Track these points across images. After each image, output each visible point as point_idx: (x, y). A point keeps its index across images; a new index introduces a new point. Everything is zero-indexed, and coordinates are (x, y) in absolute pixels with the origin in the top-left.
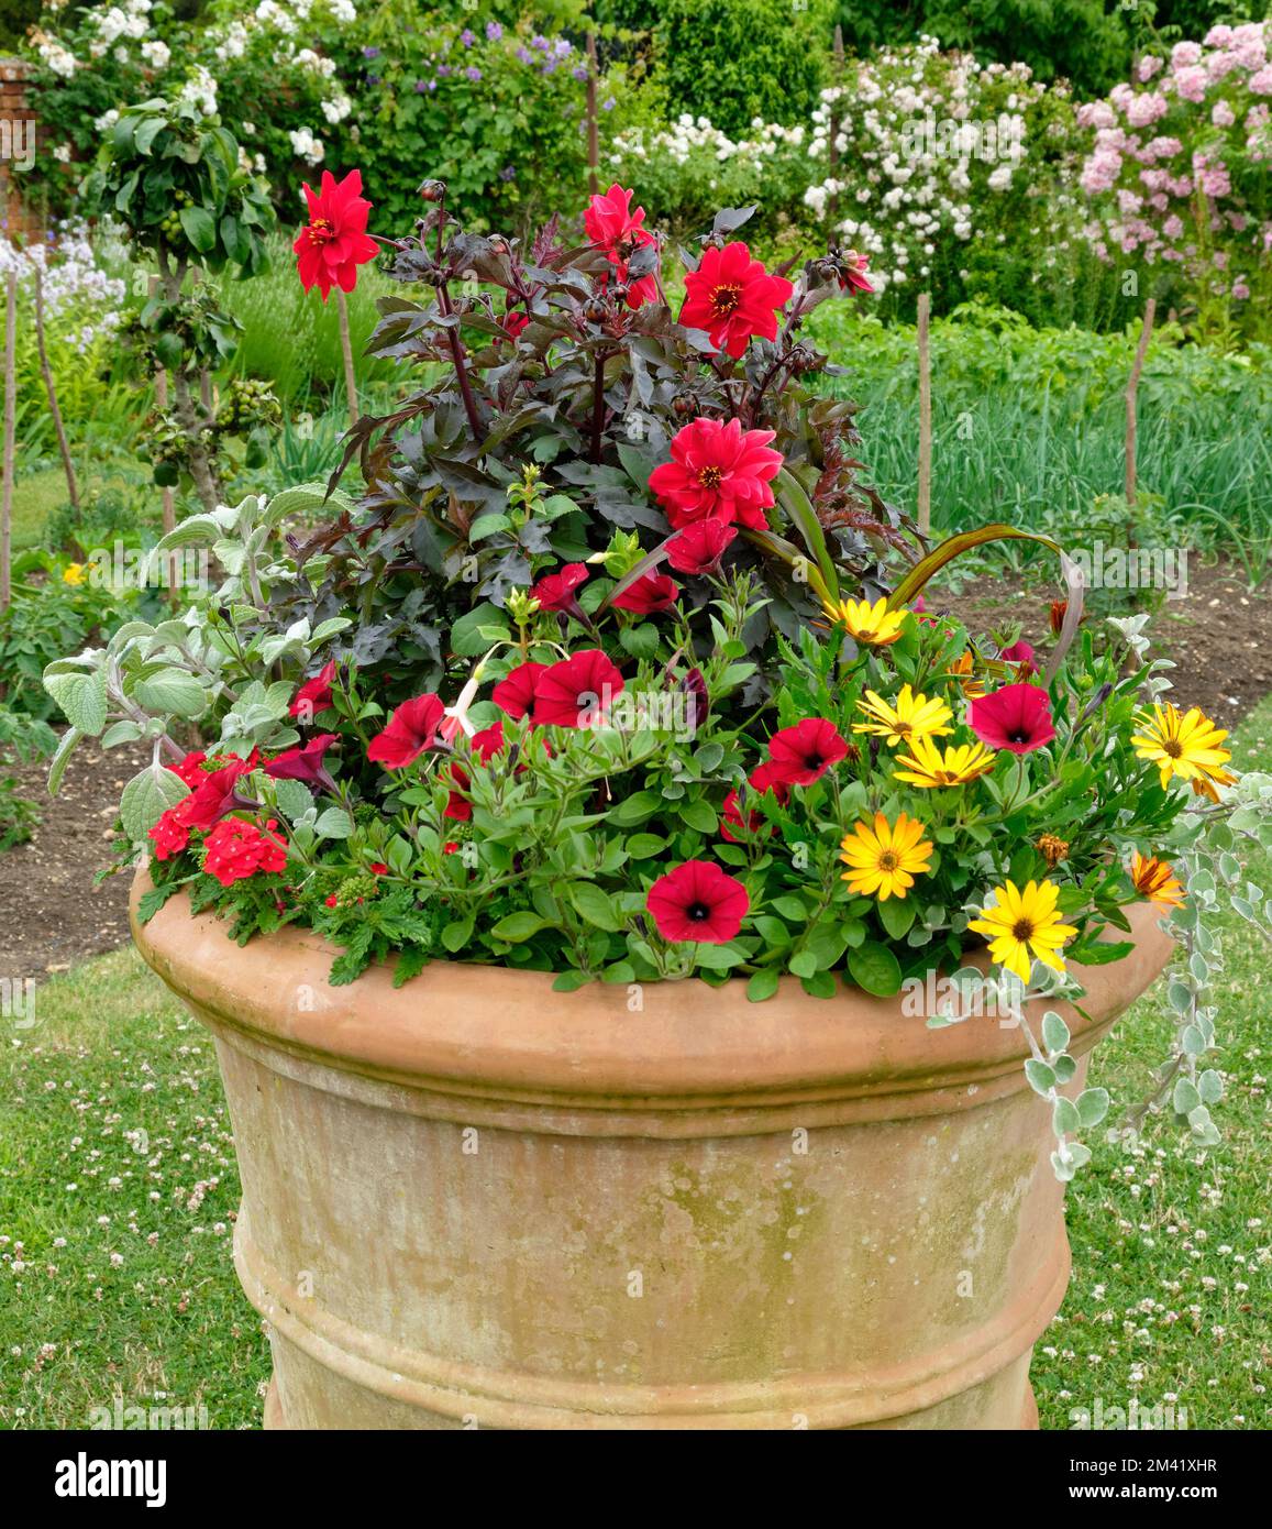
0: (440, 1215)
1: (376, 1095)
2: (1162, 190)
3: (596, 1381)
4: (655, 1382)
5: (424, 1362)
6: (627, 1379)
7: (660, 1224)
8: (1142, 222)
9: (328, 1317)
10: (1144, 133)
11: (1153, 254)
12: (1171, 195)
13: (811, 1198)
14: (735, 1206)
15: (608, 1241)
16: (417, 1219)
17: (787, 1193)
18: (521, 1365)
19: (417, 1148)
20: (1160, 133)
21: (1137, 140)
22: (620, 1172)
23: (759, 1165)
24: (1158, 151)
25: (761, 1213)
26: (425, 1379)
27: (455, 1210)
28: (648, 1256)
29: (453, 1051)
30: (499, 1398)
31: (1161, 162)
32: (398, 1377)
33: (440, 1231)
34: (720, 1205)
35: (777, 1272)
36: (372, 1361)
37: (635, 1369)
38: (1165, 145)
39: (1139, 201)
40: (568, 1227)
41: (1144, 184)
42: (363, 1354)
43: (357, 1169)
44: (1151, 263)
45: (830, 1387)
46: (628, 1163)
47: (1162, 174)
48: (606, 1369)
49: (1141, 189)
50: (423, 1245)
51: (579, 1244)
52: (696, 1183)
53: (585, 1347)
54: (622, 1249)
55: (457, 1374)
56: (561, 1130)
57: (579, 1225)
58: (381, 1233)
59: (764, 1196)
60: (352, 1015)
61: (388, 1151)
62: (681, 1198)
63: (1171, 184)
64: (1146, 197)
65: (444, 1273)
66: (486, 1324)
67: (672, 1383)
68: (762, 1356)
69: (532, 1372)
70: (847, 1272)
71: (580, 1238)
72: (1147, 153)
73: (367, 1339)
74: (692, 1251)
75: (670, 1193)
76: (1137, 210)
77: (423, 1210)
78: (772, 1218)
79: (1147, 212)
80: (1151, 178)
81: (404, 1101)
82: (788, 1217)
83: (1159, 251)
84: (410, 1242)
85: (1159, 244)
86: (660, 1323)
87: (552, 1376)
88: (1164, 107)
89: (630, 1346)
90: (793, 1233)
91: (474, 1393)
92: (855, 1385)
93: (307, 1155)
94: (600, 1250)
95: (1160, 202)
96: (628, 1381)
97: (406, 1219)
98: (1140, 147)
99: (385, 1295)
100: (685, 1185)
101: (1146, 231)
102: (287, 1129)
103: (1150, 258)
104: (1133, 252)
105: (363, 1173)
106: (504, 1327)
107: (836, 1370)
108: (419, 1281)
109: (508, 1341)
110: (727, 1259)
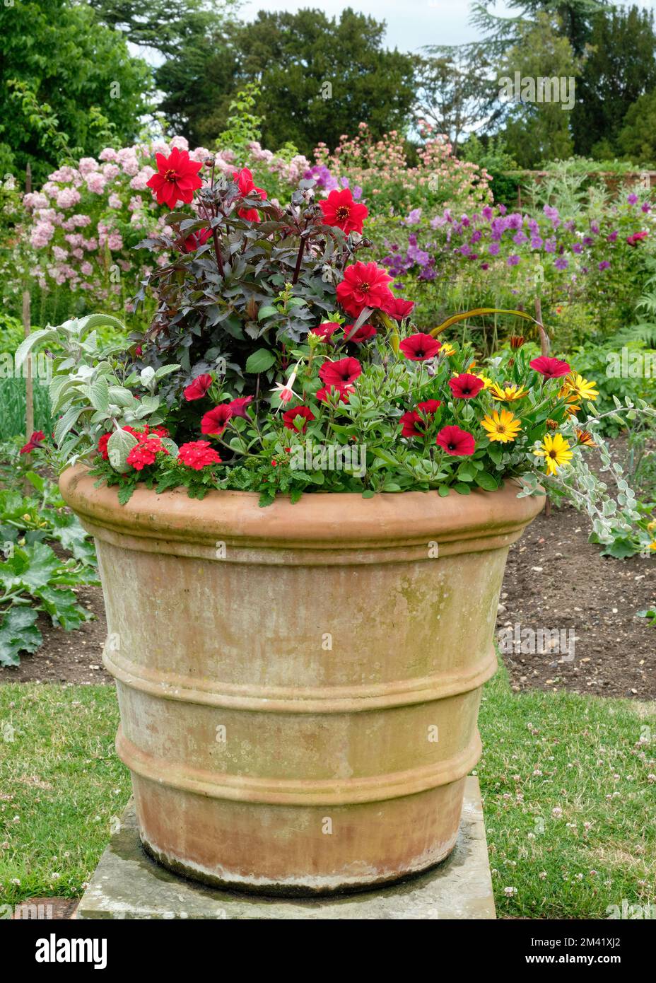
0: (294, 616)
1: (277, 558)
2: (79, 246)
3: (361, 684)
4: (386, 681)
5: (278, 691)
6: (375, 681)
7: (394, 605)
8: (68, 266)
9: (219, 684)
10: (68, 212)
11: (75, 286)
12: (85, 250)
13: (449, 589)
14: (423, 594)
15: (372, 616)
16: (281, 620)
17: (442, 588)
18: (328, 682)
19: (286, 585)
20: (76, 212)
21: (62, 216)
22: (380, 582)
23: (434, 574)
24: (77, 224)
25: (432, 597)
26: (280, 698)
27: (302, 612)
28: (388, 621)
29: (328, 526)
30: (319, 699)
31: (77, 230)
32: (265, 700)
33: (293, 624)
34: (418, 594)
35: (435, 625)
36: (249, 696)
37: (378, 676)
38: (81, 219)
39: (66, 253)
40: (356, 611)
41: (68, 243)
42: (244, 694)
43: (249, 602)
44: (74, 291)
45: (449, 678)
46: (385, 576)
47: (79, 237)
48: (366, 678)
49: (67, 246)
50: (283, 632)
51: (360, 618)
52: (410, 584)
53: (358, 668)
54: (378, 619)
55: (296, 692)
56: (366, 561)
57: (360, 610)
58: (260, 631)
59: (433, 589)
60: (276, 518)
61: (270, 589)
62: (405, 592)
63: (85, 243)
64: (70, 251)
65: (293, 644)
66: (312, 665)
67: (392, 681)
68: (426, 665)
69: (333, 684)
70: (457, 625)
71: (360, 617)
72: (70, 224)
73: (244, 687)
74: (405, 616)
75: (400, 590)
76: (65, 258)
77: (285, 615)
78: (435, 599)
79: (70, 259)
80: (73, 239)
81: (292, 559)
82: (441, 599)
83: (78, 284)
84: (276, 632)
85: (79, 280)
86: (390, 652)
87: (342, 684)
88: (78, 196)
89: (377, 665)
90: (442, 606)
91: (306, 699)
92: (456, 677)
93: (216, 603)
94: (369, 621)
95: (78, 254)
96: (375, 682)
97: (276, 622)
98: (65, 220)
99: (258, 663)
100: (406, 586)
101: (71, 271)
102: (203, 594)
103: (74, 289)
104: (63, 284)
105: (251, 603)
106: (321, 665)
107: (449, 671)
108: (279, 652)
109: (322, 672)
110: (418, 619)
